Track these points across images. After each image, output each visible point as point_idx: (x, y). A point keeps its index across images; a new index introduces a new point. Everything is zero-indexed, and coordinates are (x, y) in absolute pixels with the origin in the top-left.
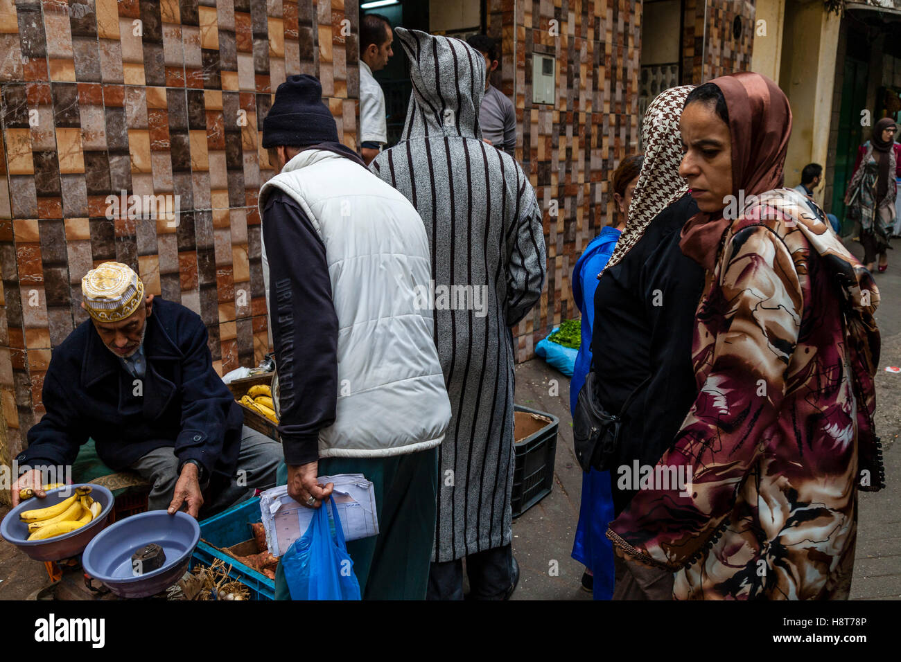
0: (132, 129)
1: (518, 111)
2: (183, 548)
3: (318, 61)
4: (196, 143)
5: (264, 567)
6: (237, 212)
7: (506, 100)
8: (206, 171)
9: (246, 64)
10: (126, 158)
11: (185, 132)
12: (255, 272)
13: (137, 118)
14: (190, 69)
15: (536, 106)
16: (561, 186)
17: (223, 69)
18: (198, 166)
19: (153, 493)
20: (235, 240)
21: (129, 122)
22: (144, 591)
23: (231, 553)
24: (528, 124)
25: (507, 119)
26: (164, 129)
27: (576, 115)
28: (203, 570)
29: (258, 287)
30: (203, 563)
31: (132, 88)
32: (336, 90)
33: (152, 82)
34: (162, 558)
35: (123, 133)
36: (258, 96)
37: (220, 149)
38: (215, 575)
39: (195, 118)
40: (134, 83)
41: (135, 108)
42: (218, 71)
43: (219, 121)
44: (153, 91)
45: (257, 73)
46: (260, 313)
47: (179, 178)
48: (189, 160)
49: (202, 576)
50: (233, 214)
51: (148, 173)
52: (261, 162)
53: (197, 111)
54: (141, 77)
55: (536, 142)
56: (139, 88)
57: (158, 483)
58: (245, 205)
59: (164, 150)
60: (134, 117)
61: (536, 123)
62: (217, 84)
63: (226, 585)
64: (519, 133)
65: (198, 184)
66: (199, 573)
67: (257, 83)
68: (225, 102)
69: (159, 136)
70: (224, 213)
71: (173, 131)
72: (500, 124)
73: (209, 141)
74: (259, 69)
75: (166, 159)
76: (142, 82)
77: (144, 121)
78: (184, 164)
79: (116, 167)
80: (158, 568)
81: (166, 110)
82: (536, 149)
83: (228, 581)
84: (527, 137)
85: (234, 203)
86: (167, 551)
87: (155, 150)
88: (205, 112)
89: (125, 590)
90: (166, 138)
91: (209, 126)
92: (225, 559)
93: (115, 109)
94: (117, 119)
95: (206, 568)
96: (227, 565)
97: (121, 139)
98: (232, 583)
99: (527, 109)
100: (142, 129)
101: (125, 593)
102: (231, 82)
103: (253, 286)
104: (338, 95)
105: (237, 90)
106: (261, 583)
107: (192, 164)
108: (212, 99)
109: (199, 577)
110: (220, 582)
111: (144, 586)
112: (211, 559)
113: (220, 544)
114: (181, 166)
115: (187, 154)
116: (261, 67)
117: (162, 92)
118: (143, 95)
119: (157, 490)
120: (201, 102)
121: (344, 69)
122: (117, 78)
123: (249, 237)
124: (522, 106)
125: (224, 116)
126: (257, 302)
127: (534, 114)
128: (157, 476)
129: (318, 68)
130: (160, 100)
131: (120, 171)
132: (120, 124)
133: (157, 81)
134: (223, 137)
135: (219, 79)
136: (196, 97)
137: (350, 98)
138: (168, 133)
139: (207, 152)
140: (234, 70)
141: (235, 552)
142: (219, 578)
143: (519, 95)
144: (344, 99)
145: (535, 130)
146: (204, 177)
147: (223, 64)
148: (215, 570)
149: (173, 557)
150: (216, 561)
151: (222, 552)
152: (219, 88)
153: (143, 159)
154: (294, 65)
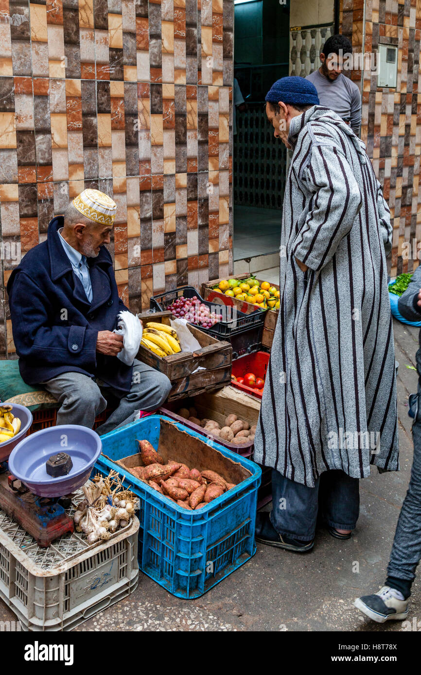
0: (54, 113)
1: (364, 94)
2: (88, 460)
3: (201, 56)
4: (102, 123)
5: (149, 479)
6: (133, 180)
7: (353, 86)
8: (109, 147)
9: (144, 60)
10: (48, 136)
11: (94, 115)
12: (145, 229)
13: (57, 104)
14: (100, 64)
15: (380, 89)
16: (400, 158)
17: (126, 64)
18: (104, 142)
19: (61, 410)
20: (130, 203)
21: (52, 108)
22: (57, 492)
23: (123, 466)
24: (373, 104)
25: (354, 102)
26: (78, 113)
27: (415, 96)
28: (102, 479)
29: (146, 242)
30: (101, 473)
31: (55, 80)
32: (214, 79)
33: (70, 75)
34: (70, 465)
35: (46, 116)
36: (152, 85)
37: (121, 129)
38: (111, 483)
39: (102, 104)
40: (58, 76)
41: (57, 96)
42: (122, 66)
43: (121, 107)
44: (71, 82)
45: (152, 66)
46: (147, 262)
47: (88, 152)
48: (96, 138)
49: (101, 484)
50: (129, 181)
51: (65, 148)
52: (152, 140)
53: (104, 99)
54: (62, 72)
55: (380, 120)
56: (60, 80)
57: (66, 402)
58: (138, 174)
59: (78, 130)
60: (56, 103)
61: (380, 104)
62: (120, 76)
63: (119, 493)
64: (364, 113)
65: (103, 157)
66: (98, 481)
67: (152, 74)
68: (126, 91)
69: (74, 118)
70: (122, 181)
71: (85, 115)
72: (348, 105)
73: (112, 122)
74: (154, 64)
75: (79, 137)
76: (63, 75)
77: (63, 107)
78: (92, 141)
79: (40, 143)
80: (66, 474)
81: (80, 98)
82: (379, 126)
83: (122, 490)
84: (372, 115)
85: (130, 173)
86: (74, 460)
87: (71, 130)
88: (110, 99)
89: (40, 490)
90: (79, 120)
91: (113, 111)
92: (118, 469)
93: (42, 96)
94: (43, 105)
95: (104, 477)
96: (121, 477)
97: (45, 121)
98: (125, 491)
99: (373, 93)
100: (61, 113)
101: (41, 492)
102: (131, 74)
103: (143, 241)
104: (216, 83)
105: (135, 81)
106: (147, 493)
107: (99, 141)
108: (116, 89)
109: (98, 484)
110: (115, 490)
111: (56, 489)
112: (108, 469)
113: (114, 457)
114: (90, 143)
115: (95, 133)
116: (155, 61)
117: (78, 83)
118: (63, 85)
119: (66, 408)
120: (107, 91)
121: (221, 61)
122: (44, 73)
123: (141, 200)
124: (368, 89)
125: (124, 102)
126: (145, 254)
127: (379, 96)
128: (65, 396)
129: (200, 62)
130: (76, 90)
131: (44, 147)
132: (45, 109)
133: (74, 75)
134: (123, 119)
135: (122, 72)
136: (104, 88)
137: (225, 85)
138: (81, 116)
139: (110, 130)
140: (134, 64)
141: (124, 462)
142: (114, 487)
143: (366, 80)
144: (220, 87)
145: (378, 110)
146: (107, 151)
147: (125, 60)
148: (111, 479)
149: (79, 466)
150: (112, 472)
151: (116, 464)
152: (122, 79)
153: (62, 137)
154: (181, 59)
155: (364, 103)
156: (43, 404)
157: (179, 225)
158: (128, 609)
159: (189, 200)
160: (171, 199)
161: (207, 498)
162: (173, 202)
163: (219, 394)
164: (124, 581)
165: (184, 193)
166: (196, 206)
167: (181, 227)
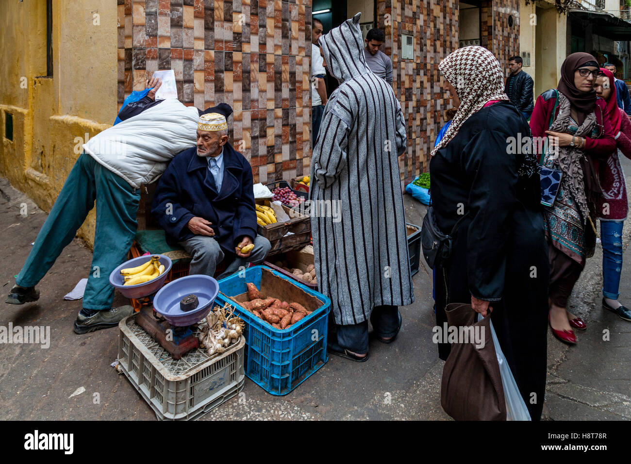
0: (196, 70)
1: (394, 63)
2: (209, 298)
3: (291, 38)
4: (228, 78)
5: (253, 309)
6: (246, 113)
7: (387, 57)
8: (232, 92)
9: (255, 40)
10: (192, 84)
11: (222, 72)
12: (254, 143)
13: (199, 65)
14: (227, 42)
15: (404, 60)
16: (418, 101)
17: (243, 42)
18: (228, 89)
19: (193, 261)
20: (245, 127)
21: (195, 67)
22: (186, 322)
23: (235, 300)
24: (400, 69)
25: (387, 67)
26: (212, 70)
27: (425, 65)
28: (219, 309)
29: (255, 152)
30: (219, 305)
31: (198, 51)
32: (299, 52)
33: (207, 48)
34: (197, 303)
35: (191, 72)
36: (260, 55)
37: (239, 81)
38: (225, 312)
39: (228, 65)
40: (199, 48)
41: (198, 60)
42: (241, 43)
43: (240, 68)
44: (208, 52)
45: (260, 44)
46: (255, 165)
47: (217, 95)
48: (223, 86)
49: (218, 313)
50: (244, 113)
51: (203, 92)
52: (260, 88)
53: (229, 62)
54: (203, 46)
55: (404, 78)
56: (201, 51)
57: (196, 255)
58: (250, 109)
59: (211, 81)
60: (197, 64)
61: (404, 69)
62: (240, 49)
63: (231, 319)
64: (394, 73)
65: (227, 98)
66: (217, 311)
67: (260, 48)
68: (243, 58)
69: (209, 74)
70: (239, 113)
71: (216, 72)
72: (384, 69)
73: (234, 77)
74: (261, 42)
75: (212, 85)
76: (203, 48)
77: (202, 67)
78: (220, 88)
79: (186, 88)
80: (194, 309)
81: (214, 62)
82: (404, 82)
83: (233, 317)
84: (399, 76)
85: (245, 108)
86: (200, 299)
87: (206, 81)
88: (233, 62)
89: (175, 321)
90: (212, 75)
91: (234, 70)
92: (232, 303)
93: (189, 60)
94: (189, 66)
95: (221, 308)
96: (233, 307)
97: (190, 75)
98: (235, 318)
99: (399, 62)
100: (201, 70)
101: (175, 323)
102: (246, 48)
103: (253, 151)
104: (301, 54)
105: (249, 52)
106: (251, 319)
107: (225, 88)
108: (237, 56)
109: (216, 313)
110: (228, 317)
111: (186, 320)
112: (224, 303)
113: (229, 294)
114: (219, 89)
115: (222, 83)
116: (262, 41)
117: (212, 53)
118: (203, 54)
119: (195, 260)
120: (231, 58)
121: (304, 42)
122: (191, 46)
123: (252, 125)
124: (396, 60)
125: (242, 64)
126: (254, 160)
127: (403, 64)
128: (195, 251)
129: (291, 41)
130: (211, 56)
131: (189, 91)
132: (190, 68)
133: (210, 48)
134: (241, 75)
135: (241, 46)
136: (229, 56)
137: (306, 56)
138: (213, 73)
139: (232, 81)
140: (249, 42)
141: (237, 299)
142: (228, 314)
143: (394, 55)
144: (303, 57)
145: (403, 73)
146: (230, 94)
147: (243, 39)
148: (226, 309)
149: (203, 303)
150: (226, 304)
151: (230, 299)
152: (241, 51)
153: (201, 85)
154: (278, 40)
155: (394, 68)
156: (181, 259)
157: (277, 141)
158: (236, 404)
159: (283, 125)
160: (272, 124)
161: (293, 321)
162: (273, 126)
163: (303, 251)
164: (234, 384)
165: (280, 121)
166: (288, 129)
167: (278, 142)
